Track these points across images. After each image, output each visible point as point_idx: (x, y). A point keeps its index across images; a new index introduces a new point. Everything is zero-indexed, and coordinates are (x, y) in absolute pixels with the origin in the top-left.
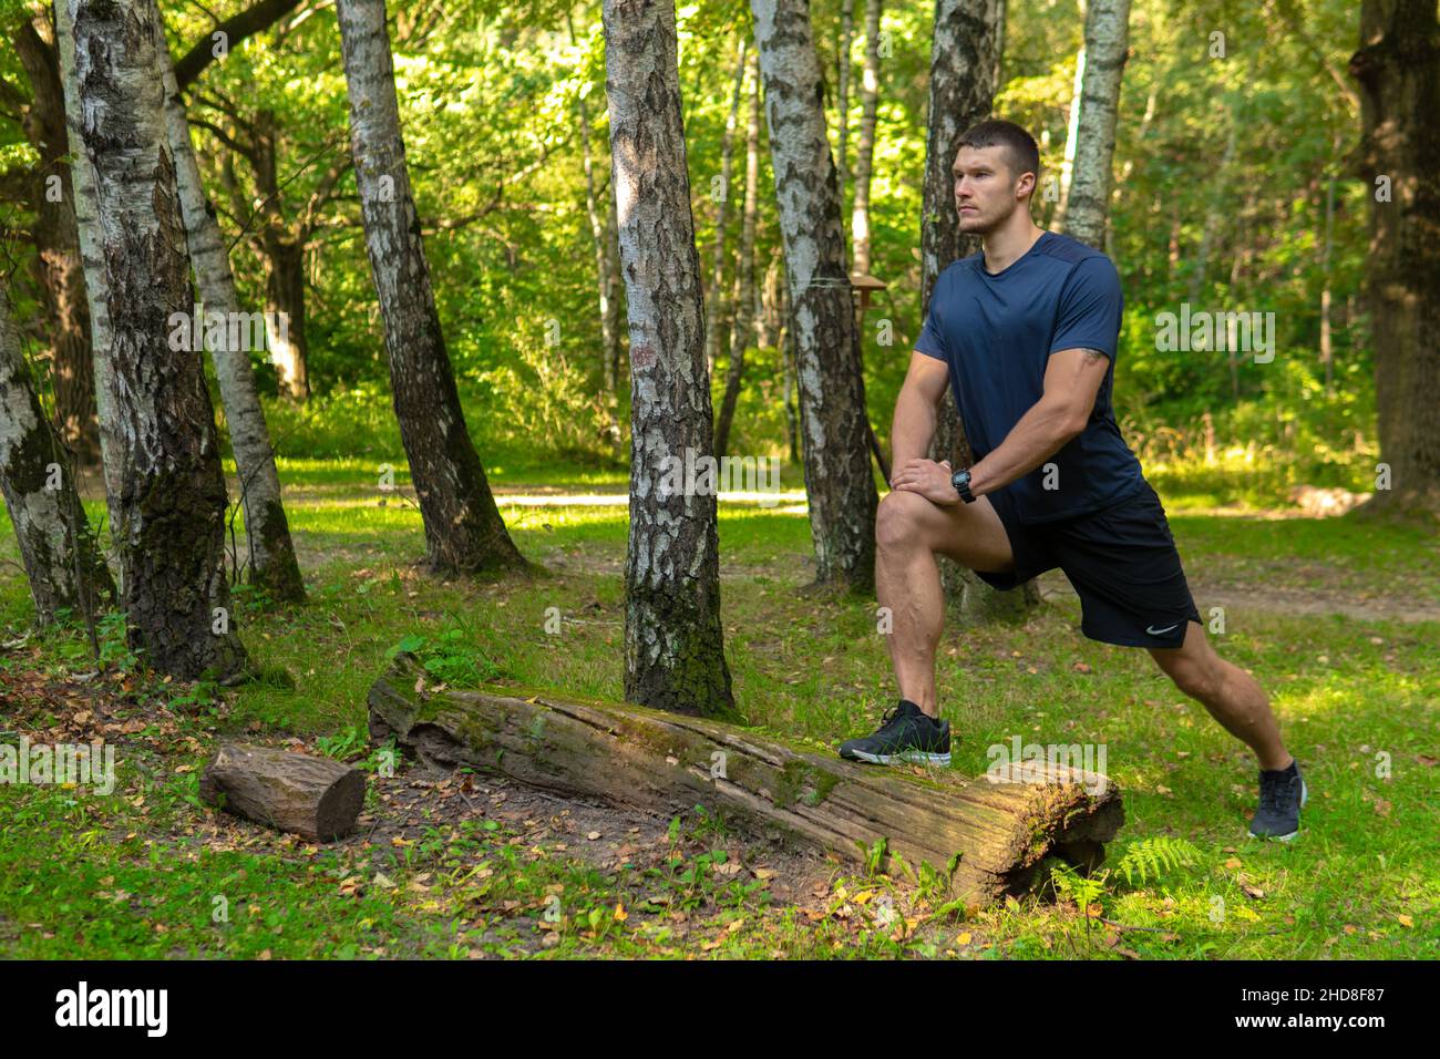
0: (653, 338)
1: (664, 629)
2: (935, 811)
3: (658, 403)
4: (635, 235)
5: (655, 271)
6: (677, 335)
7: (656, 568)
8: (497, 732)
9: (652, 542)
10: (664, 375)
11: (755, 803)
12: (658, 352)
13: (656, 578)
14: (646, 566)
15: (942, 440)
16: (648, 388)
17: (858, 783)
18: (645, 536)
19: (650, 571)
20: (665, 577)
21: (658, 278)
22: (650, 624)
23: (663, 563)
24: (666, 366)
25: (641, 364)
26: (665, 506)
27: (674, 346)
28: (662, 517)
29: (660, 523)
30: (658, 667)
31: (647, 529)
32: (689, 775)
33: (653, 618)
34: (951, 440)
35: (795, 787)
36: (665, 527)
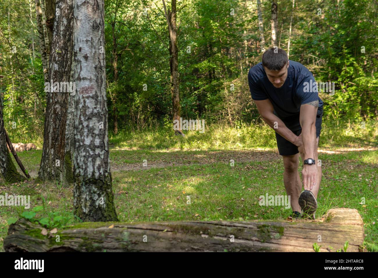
0: (93, 83)
1: (101, 193)
2: (329, 230)
3: (95, 108)
4: (89, 43)
5: (97, 57)
6: (102, 82)
7: (96, 171)
8: (102, 243)
9: (94, 161)
10: (98, 97)
11: (251, 243)
12: (96, 88)
13: (97, 175)
14: (92, 170)
15: (56, 126)
16: (91, 102)
17: (293, 227)
18: (90, 159)
19: (94, 173)
20: (100, 173)
21: (97, 60)
22: (95, 192)
23: (99, 169)
24: (99, 94)
25: (87, 93)
26: (98, 147)
27: (101, 86)
28: (97, 151)
29: (97, 153)
30: (100, 208)
31: (91, 156)
32: (215, 240)
33: (96, 190)
34: (59, 125)
35: (268, 234)
36: (99, 155)
